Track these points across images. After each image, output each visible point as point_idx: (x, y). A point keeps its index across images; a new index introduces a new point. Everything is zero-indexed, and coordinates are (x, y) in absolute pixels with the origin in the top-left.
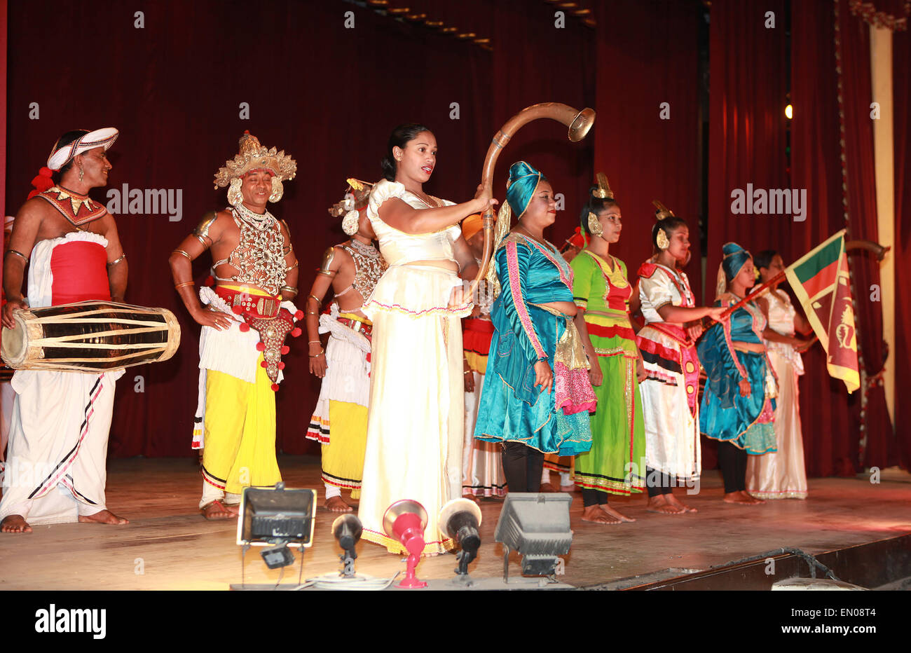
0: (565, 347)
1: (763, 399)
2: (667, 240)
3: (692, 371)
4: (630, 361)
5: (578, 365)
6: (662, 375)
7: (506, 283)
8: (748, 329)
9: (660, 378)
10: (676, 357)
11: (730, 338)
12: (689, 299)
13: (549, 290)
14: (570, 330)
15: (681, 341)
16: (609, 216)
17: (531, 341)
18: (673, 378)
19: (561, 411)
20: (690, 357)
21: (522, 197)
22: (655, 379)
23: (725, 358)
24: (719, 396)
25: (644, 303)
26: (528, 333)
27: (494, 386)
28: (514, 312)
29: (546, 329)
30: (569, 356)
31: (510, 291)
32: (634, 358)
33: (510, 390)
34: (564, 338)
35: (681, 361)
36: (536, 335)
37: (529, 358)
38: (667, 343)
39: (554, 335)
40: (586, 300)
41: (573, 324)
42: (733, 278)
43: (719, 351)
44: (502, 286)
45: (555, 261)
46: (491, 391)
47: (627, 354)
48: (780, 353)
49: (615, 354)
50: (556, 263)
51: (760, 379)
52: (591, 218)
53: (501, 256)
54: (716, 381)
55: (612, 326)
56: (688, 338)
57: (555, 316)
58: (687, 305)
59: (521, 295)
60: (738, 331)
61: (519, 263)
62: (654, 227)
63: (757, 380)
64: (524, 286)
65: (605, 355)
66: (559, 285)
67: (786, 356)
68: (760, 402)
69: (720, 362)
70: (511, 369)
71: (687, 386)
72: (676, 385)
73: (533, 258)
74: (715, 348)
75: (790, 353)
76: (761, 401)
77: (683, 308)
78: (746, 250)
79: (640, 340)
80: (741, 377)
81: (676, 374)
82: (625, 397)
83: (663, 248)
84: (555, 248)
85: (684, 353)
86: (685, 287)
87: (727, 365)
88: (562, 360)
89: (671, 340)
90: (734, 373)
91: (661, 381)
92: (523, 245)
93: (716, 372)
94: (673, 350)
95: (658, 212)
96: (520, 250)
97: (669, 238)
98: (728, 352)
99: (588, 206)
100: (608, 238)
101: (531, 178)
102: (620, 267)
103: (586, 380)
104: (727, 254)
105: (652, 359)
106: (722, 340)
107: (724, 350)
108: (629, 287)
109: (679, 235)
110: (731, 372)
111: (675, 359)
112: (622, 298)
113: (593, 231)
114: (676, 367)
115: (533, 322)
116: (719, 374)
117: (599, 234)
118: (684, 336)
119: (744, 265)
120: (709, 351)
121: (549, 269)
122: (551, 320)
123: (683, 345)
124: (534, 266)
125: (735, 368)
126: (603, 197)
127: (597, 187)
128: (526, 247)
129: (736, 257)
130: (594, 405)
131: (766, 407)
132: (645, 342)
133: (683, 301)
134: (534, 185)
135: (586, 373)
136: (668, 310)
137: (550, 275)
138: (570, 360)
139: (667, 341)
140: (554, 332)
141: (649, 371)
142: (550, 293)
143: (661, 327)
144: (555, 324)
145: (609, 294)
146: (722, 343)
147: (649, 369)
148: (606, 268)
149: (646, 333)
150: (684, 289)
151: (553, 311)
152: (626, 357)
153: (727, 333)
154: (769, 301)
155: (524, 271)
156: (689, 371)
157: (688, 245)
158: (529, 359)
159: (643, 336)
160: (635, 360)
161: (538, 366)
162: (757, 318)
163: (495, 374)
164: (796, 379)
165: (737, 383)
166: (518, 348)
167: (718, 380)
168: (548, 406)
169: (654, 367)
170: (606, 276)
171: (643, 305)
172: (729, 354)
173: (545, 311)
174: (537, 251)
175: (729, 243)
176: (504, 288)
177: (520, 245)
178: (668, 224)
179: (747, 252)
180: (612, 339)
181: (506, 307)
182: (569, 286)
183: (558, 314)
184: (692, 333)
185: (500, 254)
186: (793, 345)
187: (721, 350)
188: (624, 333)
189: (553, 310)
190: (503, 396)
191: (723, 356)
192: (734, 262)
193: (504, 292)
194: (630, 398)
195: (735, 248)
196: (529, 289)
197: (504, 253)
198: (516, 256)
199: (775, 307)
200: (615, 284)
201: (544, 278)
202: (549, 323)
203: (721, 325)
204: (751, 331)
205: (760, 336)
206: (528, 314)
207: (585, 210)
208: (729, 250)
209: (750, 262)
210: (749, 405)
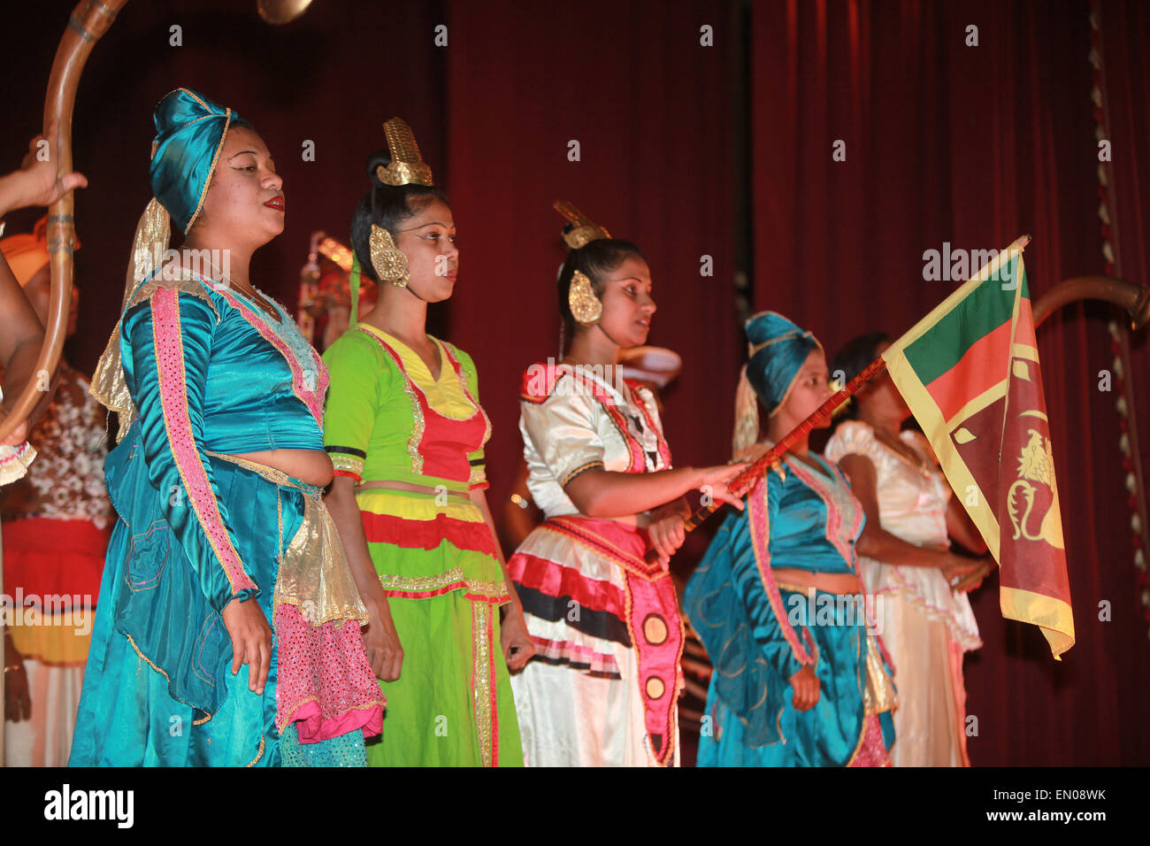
0: (303, 567)
1: (860, 715)
2: (595, 299)
3: (660, 640)
4: (481, 607)
5: (337, 612)
6: (578, 649)
7: (152, 396)
8: (815, 536)
9: (573, 659)
10: (613, 601)
11: (769, 560)
12: (653, 456)
13: (260, 419)
14: (316, 523)
15: (629, 562)
16: (424, 230)
17: (215, 547)
18: (607, 659)
19: (291, 732)
20: (657, 605)
21: (185, 174)
22: (562, 661)
23: (754, 614)
24: (740, 714)
25: (536, 469)
26: (205, 526)
27: (113, 672)
28: (171, 471)
29: (250, 519)
30: (313, 588)
31: (160, 417)
32: (494, 600)
33: (155, 679)
34: (299, 540)
35: (627, 612)
36: (226, 531)
37: (208, 590)
38: (591, 565)
39: (273, 533)
40: (361, 454)
41: (323, 506)
42: (775, 404)
43: (740, 594)
44: (138, 406)
45: (279, 342)
46: (106, 685)
47: (474, 590)
48: (911, 597)
49: (445, 591)
50: (284, 347)
51: (849, 663)
52: (376, 241)
53: (137, 325)
54: (735, 674)
55: (434, 517)
56: (651, 555)
57: (275, 484)
58: (646, 469)
59: (189, 427)
60: (790, 543)
61: (185, 344)
62: (561, 268)
63: (842, 667)
64: (198, 405)
65: (417, 596)
66: (291, 405)
67: (929, 602)
68: (850, 724)
69: (743, 625)
70: (162, 623)
71: (645, 679)
72: (617, 676)
73: (222, 333)
74: (732, 587)
75: (938, 594)
76: (854, 721)
77: (637, 475)
78: (805, 329)
79: (522, 564)
80: (796, 661)
81: (614, 648)
82: (471, 703)
83: (585, 320)
84: (282, 310)
85: (637, 591)
86: (643, 422)
87: (760, 632)
88: (293, 600)
89: (602, 557)
90: (778, 652)
91: (578, 666)
92: (197, 299)
93: (734, 650)
94: (605, 585)
95: (569, 229)
96: (187, 311)
97: (600, 294)
98: (761, 599)
99: (369, 210)
100: (421, 290)
101: (206, 124)
102: (457, 367)
103: (355, 655)
104: (756, 343)
105: (554, 610)
106: (746, 568)
107: (753, 593)
108: (478, 419)
109: (624, 283)
110: (770, 649)
111: (610, 607)
112: (461, 447)
113: (383, 274)
114: (615, 629)
115: (219, 498)
116: (740, 657)
117: (400, 280)
118: (641, 547)
119: (801, 370)
120: (717, 596)
121: (263, 362)
122: (264, 496)
123: (633, 571)
124: (222, 354)
125: (781, 639)
126: (405, 182)
127: (386, 156)
128: (204, 303)
129: (783, 348)
130: (378, 714)
131: (866, 738)
132: (537, 567)
133: (633, 461)
134: (214, 142)
135: (358, 634)
136: (590, 486)
137: (263, 378)
138: (315, 599)
139: (591, 561)
140: (272, 527)
141: (546, 643)
142: (262, 427)
143: (575, 526)
144: (274, 507)
145: (425, 434)
146: (747, 575)
147: (545, 636)
148: (416, 367)
149: (541, 545)
150: (640, 429)
151: (269, 473)
152: (469, 596)
153: (761, 549)
154: (877, 464)
155: (199, 367)
156: (652, 637)
157: (651, 309)
158: (207, 595)
159: (530, 553)
160: (496, 607)
161: (233, 613)
162: (839, 507)
163: (118, 638)
164: (957, 663)
165: (785, 677)
166: (179, 566)
167: (740, 672)
168: (259, 717)
169: (558, 631)
170: (414, 388)
171: (534, 475)
172: (765, 603)
173: (248, 473)
174: (233, 313)
175: (762, 314)
176: (144, 407)
177: (187, 296)
178: (597, 256)
179: (807, 335)
180: (435, 551)
181: (149, 460)
182: (314, 407)
183: (283, 481)
184: (659, 535)
185: (133, 321)
186: (945, 571)
187: (746, 595)
188: (464, 535)
189: (270, 470)
190: (138, 696)
191: (750, 610)
192: (776, 362)
193: (143, 421)
194: (485, 704)
195: (779, 327)
196: (208, 413)
197: (146, 318)
198: (178, 327)
199: (893, 480)
200: (439, 409)
201: (249, 384)
202: (258, 503)
203: (740, 514)
204: (823, 541)
205: (846, 553)
206: (208, 477)
207: (359, 219)
208: (764, 331)
209: (817, 361)
210: (825, 732)
